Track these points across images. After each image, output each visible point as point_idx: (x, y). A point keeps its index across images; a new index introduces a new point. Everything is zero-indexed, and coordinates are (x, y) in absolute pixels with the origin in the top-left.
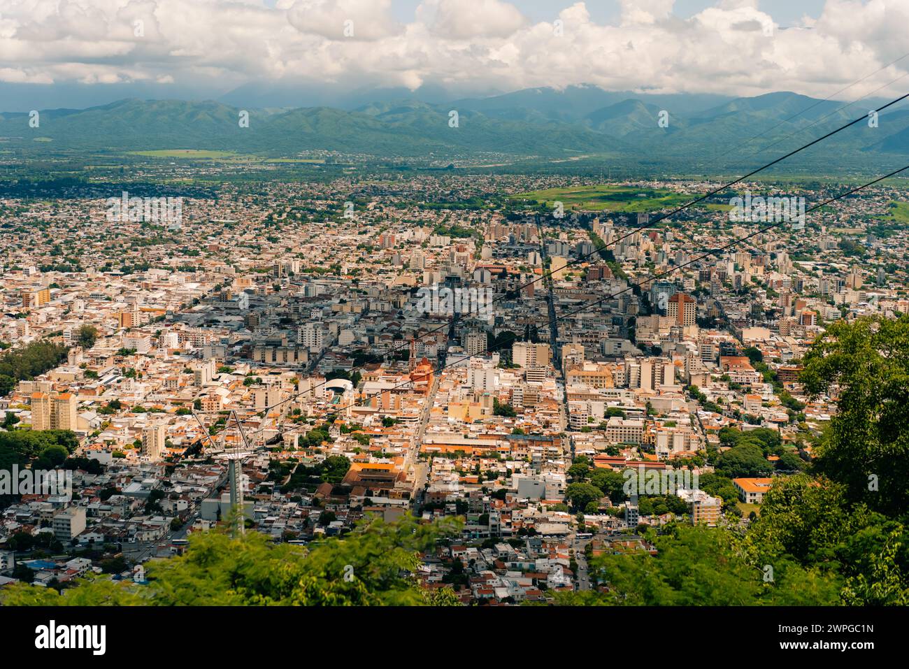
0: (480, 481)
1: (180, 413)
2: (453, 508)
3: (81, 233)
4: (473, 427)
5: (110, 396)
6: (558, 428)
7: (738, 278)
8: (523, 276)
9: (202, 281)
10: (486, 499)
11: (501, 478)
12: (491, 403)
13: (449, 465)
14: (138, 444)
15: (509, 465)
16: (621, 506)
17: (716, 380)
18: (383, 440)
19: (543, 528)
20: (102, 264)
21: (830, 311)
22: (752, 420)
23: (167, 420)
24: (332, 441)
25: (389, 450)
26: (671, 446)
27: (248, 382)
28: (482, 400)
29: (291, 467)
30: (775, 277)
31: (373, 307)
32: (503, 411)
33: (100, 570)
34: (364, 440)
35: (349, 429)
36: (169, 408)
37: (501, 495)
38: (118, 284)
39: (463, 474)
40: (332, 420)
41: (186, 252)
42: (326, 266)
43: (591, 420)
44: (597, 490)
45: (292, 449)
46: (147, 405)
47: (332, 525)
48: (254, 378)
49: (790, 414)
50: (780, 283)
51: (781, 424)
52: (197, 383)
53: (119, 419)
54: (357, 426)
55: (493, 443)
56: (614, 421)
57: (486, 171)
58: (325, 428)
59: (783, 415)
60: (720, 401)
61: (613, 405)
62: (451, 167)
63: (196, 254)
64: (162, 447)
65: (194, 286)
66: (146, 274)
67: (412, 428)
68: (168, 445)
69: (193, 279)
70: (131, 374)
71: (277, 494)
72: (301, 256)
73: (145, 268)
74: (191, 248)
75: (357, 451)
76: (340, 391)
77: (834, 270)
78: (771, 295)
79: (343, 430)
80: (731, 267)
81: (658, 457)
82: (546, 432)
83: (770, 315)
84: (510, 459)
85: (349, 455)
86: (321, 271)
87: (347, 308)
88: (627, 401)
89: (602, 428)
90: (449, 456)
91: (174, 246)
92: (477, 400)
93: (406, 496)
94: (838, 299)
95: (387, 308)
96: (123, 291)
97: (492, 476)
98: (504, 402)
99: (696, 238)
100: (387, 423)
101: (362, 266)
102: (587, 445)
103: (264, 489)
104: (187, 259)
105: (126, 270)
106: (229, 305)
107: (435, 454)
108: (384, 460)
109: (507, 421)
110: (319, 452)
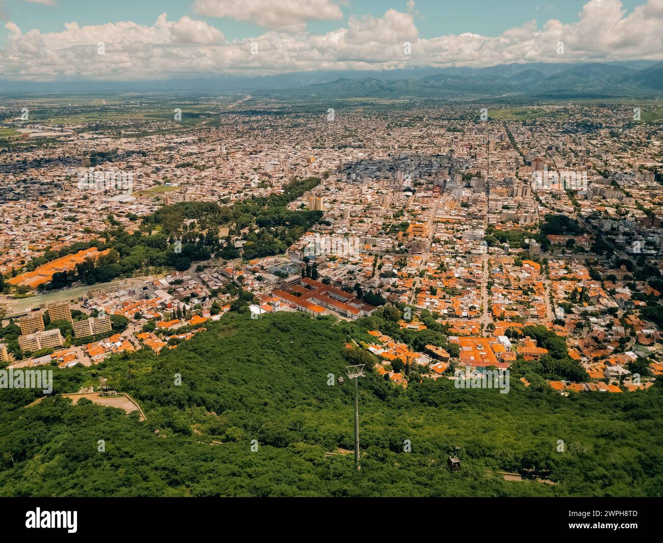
0: (454, 232)
1: (355, 204)
2: (443, 243)
3: (325, 133)
4: (453, 212)
5: (333, 197)
6: (484, 213)
7: (564, 149)
8: (478, 149)
9: (364, 152)
10: (455, 240)
11: (461, 232)
12: (461, 202)
13: (443, 226)
14: (341, 215)
15: (465, 227)
16: (503, 244)
17: (547, 193)
18: (421, 216)
19: (473, 251)
20: (332, 146)
21: (601, 163)
22: (559, 211)
23: (351, 206)
24: (404, 215)
25: (423, 220)
26: (525, 221)
27: (377, 193)
28: (457, 201)
29: (390, 225)
30: (579, 148)
31: (422, 163)
32: (465, 205)
34: (415, 216)
35: (411, 212)
36: (352, 202)
37: (460, 238)
38: (336, 154)
39: (448, 229)
40: (404, 208)
41: (359, 140)
42: (407, 146)
43: (496, 210)
44: (495, 238)
45: (390, 219)
46: (344, 201)
47: (402, 247)
48: (380, 191)
49: (575, 209)
50: (581, 151)
51: (570, 213)
52: (361, 193)
53: (336, 206)
54: (413, 210)
55: (460, 218)
56: (505, 211)
57: (469, 103)
58: (402, 211)
59: (572, 209)
60: (547, 203)
61: (506, 203)
62: (456, 101)
63: (363, 141)
64: (349, 217)
65: (361, 154)
66: (346, 150)
67: (432, 210)
68: (351, 216)
69: (361, 152)
70: (340, 189)
71: (384, 235)
72: (398, 141)
73: (345, 147)
74: (361, 139)
75: (412, 220)
76: (408, 196)
77: (605, 144)
78: (576, 155)
79: (408, 211)
80: (561, 144)
81: (520, 225)
82: (480, 214)
83: (574, 164)
84: (465, 224)
85: (409, 222)
86: (405, 148)
87: (413, 163)
88: (511, 202)
89: (501, 212)
90: (443, 222)
91: (356, 138)
92: (455, 201)
93: (427, 237)
94: (604, 158)
95: (427, 163)
96: (338, 156)
97: (458, 231)
98: (465, 201)
99: (549, 130)
100: (423, 209)
101: (420, 145)
102: (493, 219)
103: (381, 233)
104: (360, 143)
105: (340, 148)
106: (373, 162)
107: (439, 222)
108: (421, 223)
109: (466, 209)
110: (399, 220)
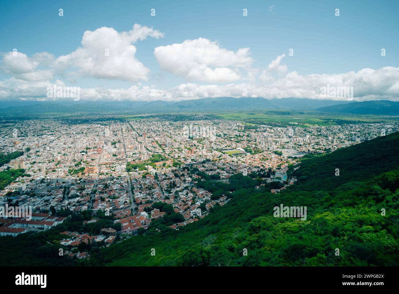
0: (110, 168)
1: (49, 162)
2: (105, 174)
3: (28, 129)
4: (109, 159)
5: (33, 160)
6: (124, 157)
7: (154, 130)
8: (118, 131)
9: (55, 137)
10: (111, 172)
11: (114, 167)
12: (112, 154)
13: (104, 166)
14: (39, 170)
15: (116, 165)
16: (136, 170)
17: (151, 147)
18: (92, 163)
19: (122, 175)
20: (33, 135)
21: (169, 134)
22: (157, 153)
23: (47, 164)
24: (81, 164)
25: (93, 165)
26: (144, 158)
27: (64, 155)
28: (110, 154)
29: (73, 170)
30: (159, 129)
31: (90, 139)
32: (114, 155)
33: (29, 197)
34: (88, 164)
36: (47, 162)
37: (114, 171)
38: (36, 138)
39: (107, 168)
40: (81, 160)
41: (51, 131)
42: (81, 132)
43: (130, 155)
44: (131, 167)
45: (73, 167)
46: (42, 162)
47: (81, 180)
48: (65, 154)
49: (163, 151)
50: (160, 130)
51: (162, 153)
52: (53, 156)
53: (35, 165)
54: (87, 161)
55: (113, 161)
56: (134, 155)
57: (111, 114)
58: (80, 162)
59: (162, 151)
60: (152, 150)
61: (134, 152)
62: (104, 114)
63: (54, 132)
64: (45, 169)
65: (53, 138)
66: (43, 136)
67: (97, 160)
68: (46, 169)
69: (53, 136)
70: (39, 156)
71: (70, 176)
72: (76, 131)
73: (42, 135)
74: (53, 131)
75: (86, 166)
76: (83, 155)
77: (168, 127)
78: (159, 132)
79: (84, 162)
80: (153, 128)
81: (142, 160)
82: (122, 158)
83: (159, 135)
84: (116, 164)
85: (85, 167)
86: (80, 133)
87: (85, 140)
88: (136, 151)
89: (132, 156)
90: (105, 165)
91: (49, 130)
92: (109, 154)
93: (96, 173)
94: (169, 132)
95: (93, 139)
96: (37, 140)
97: (113, 167)
98: (115, 154)
99: (147, 124)
100: (93, 160)
101: (88, 132)
102: (130, 160)
103: (67, 175)
104: (52, 133)
105: (38, 136)
106: (60, 141)
107: (102, 164)
108: (92, 167)
109: (115, 157)
110: (79, 167)
